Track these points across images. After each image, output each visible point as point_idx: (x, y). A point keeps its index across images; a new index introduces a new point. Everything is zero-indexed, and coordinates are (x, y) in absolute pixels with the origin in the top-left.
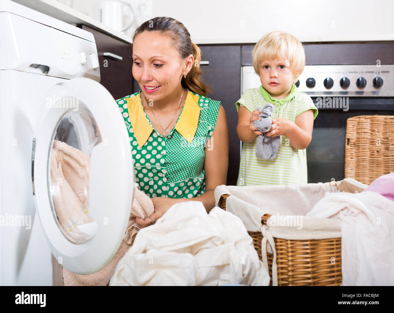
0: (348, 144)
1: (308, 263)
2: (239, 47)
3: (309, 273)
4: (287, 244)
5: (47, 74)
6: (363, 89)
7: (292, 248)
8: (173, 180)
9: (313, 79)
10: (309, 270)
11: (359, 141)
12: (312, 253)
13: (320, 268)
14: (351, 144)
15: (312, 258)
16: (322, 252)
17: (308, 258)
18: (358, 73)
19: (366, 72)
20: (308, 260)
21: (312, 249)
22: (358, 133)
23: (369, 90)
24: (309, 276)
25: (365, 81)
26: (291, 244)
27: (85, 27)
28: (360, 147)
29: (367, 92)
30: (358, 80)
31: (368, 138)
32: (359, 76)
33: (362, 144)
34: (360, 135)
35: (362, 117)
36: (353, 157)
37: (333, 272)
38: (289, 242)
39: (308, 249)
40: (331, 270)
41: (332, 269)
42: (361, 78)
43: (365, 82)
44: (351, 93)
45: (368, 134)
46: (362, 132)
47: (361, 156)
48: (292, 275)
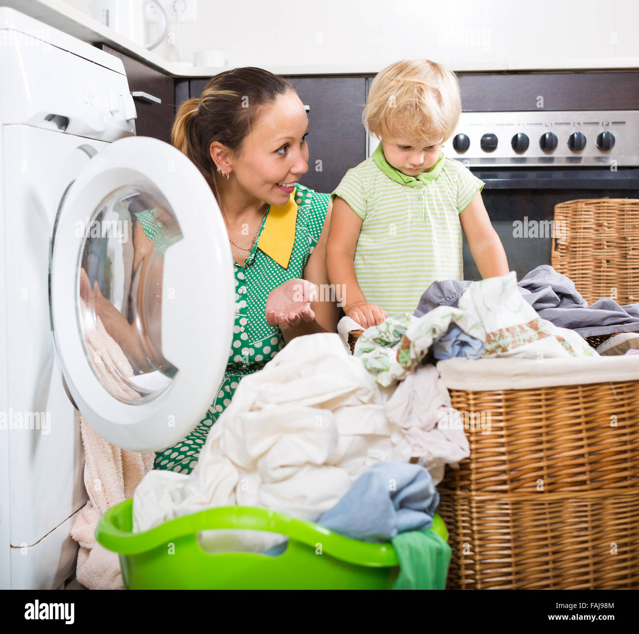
0: (556, 248)
1: (501, 429)
2: (363, 80)
3: (502, 445)
4: (468, 399)
5: (65, 130)
6: (580, 153)
7: (475, 405)
8: (258, 337)
9: (493, 136)
10: (503, 440)
11: (576, 243)
12: (507, 413)
13: (519, 437)
14: (562, 249)
15: (507, 420)
16: (524, 411)
17: (501, 421)
18: (572, 124)
19: (585, 123)
20: (502, 424)
21: (507, 407)
22: (575, 229)
23: (589, 155)
24: (503, 449)
25: (583, 137)
26: (475, 399)
27: (106, 47)
28: (578, 253)
29: (587, 159)
30: (572, 137)
31: (590, 238)
32: (573, 130)
33: (581, 249)
34: (577, 232)
35: (581, 202)
36: (565, 270)
37: (541, 443)
38: (471, 397)
39: (500, 407)
40: (537, 440)
41: (540, 439)
42: (576, 133)
43: (583, 141)
44: (559, 159)
45: (592, 231)
46: (580, 228)
47: (579, 270)
48: (477, 449)
